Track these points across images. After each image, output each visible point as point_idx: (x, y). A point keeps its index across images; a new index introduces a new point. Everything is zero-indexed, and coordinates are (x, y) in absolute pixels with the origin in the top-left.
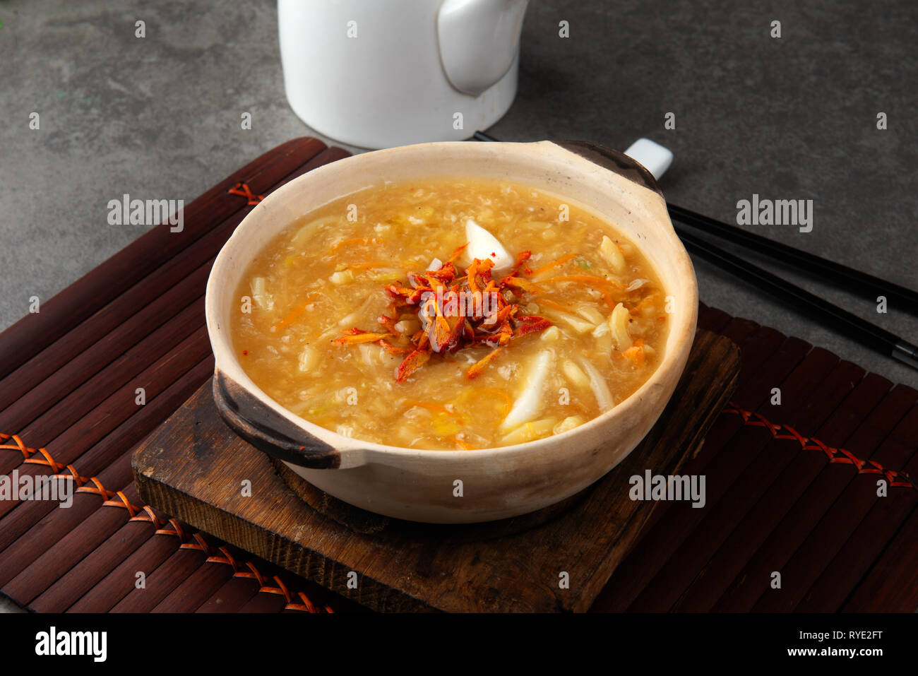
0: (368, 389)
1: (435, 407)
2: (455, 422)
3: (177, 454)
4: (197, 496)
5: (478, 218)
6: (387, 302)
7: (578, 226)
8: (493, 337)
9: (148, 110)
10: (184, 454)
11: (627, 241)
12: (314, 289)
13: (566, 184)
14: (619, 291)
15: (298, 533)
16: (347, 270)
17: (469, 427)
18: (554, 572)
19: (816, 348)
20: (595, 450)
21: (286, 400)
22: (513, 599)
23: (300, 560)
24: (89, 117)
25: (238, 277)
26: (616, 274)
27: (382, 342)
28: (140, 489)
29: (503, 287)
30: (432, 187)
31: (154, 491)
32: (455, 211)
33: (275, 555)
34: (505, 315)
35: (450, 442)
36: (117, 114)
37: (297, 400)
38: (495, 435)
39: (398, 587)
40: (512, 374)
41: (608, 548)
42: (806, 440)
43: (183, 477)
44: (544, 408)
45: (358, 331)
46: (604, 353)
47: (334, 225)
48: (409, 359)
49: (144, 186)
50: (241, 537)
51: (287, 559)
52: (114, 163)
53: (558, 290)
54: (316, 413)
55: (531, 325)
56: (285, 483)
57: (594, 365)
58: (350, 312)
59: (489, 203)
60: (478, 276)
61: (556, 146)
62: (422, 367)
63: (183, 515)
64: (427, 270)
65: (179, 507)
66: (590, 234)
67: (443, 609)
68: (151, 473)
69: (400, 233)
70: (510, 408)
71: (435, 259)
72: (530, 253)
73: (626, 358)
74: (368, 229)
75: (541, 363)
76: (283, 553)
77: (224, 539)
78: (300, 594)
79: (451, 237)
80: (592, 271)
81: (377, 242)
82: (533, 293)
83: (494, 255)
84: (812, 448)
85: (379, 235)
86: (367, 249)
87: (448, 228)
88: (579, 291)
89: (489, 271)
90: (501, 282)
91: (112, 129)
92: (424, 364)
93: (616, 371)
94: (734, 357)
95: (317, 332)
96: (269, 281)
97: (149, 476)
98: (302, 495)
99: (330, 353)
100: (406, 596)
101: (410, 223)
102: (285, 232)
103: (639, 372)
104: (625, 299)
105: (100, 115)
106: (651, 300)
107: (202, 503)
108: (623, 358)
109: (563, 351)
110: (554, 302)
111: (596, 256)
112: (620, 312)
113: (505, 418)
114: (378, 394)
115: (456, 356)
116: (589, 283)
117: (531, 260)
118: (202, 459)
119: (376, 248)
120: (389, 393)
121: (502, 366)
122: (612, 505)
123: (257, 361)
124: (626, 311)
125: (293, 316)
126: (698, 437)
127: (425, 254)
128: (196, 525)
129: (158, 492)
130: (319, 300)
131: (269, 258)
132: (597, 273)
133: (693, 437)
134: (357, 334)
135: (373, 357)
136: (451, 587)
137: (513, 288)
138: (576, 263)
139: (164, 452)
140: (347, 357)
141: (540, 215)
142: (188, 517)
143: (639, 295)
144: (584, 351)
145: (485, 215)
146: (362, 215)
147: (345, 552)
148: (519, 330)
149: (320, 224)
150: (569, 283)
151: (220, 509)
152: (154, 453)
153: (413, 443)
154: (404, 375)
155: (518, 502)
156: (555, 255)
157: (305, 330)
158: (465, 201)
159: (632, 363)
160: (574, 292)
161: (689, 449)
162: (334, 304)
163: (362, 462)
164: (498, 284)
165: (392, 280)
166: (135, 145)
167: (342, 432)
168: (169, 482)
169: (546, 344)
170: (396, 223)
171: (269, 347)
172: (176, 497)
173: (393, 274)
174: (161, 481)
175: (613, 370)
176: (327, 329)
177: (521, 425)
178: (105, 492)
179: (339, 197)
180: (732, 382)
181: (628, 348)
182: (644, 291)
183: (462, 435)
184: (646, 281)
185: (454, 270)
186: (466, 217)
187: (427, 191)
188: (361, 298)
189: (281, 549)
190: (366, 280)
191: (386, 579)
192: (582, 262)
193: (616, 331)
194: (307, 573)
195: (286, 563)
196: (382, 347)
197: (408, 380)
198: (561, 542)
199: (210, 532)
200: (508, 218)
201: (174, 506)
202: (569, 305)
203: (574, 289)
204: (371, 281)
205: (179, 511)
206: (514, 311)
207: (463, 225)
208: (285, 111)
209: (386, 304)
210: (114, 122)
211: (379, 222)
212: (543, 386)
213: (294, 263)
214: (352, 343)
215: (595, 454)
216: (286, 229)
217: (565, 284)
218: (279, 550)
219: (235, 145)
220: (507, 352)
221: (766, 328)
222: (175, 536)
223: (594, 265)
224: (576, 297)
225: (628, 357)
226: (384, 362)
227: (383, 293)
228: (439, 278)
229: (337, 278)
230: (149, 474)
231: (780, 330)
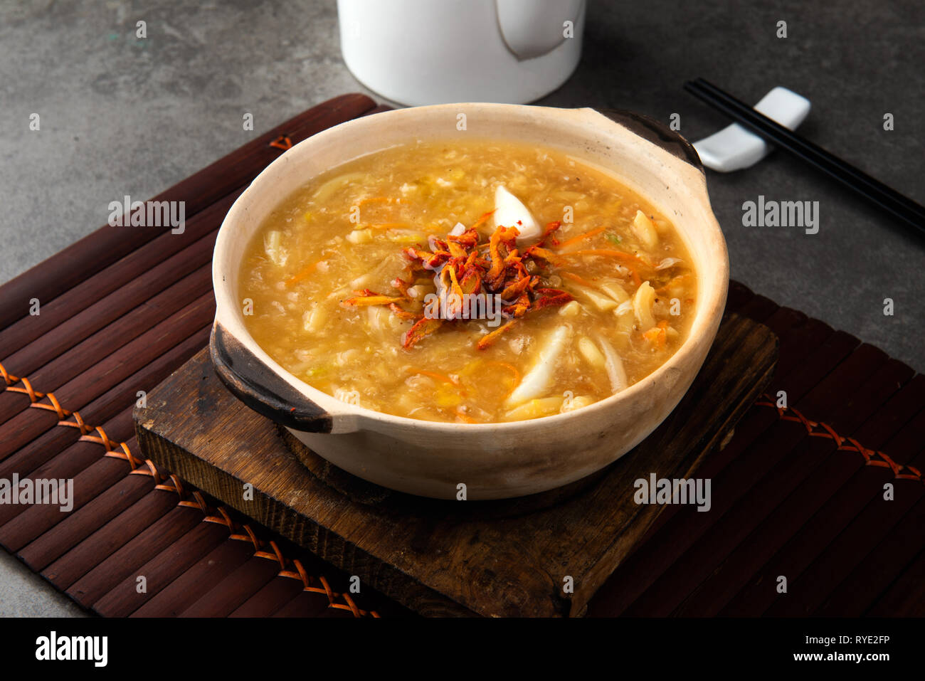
0: (372, 353)
1: (439, 376)
2: (458, 393)
3: (180, 408)
4: (195, 452)
5: (510, 184)
6: (404, 265)
7: (612, 199)
8: (509, 309)
9: (199, 58)
10: (187, 408)
11: (661, 217)
12: (331, 247)
13: (605, 154)
14: (649, 270)
15: (294, 498)
16: (367, 229)
17: (473, 400)
18: (555, 558)
19: (864, 344)
20: (602, 433)
21: (286, 359)
22: (509, 583)
23: (294, 526)
24: (138, 61)
25: (252, 229)
26: (646, 252)
27: (393, 306)
28: (140, 442)
29: (526, 257)
30: (466, 149)
31: (153, 444)
32: (486, 175)
33: (269, 519)
34: (524, 286)
35: (450, 414)
36: (168, 60)
37: (296, 361)
38: (499, 410)
39: (390, 561)
40: (524, 348)
41: (614, 538)
42: (843, 440)
43: (183, 432)
44: (554, 385)
45: (370, 292)
46: (623, 333)
47: (359, 182)
48: (418, 325)
49: (186, 134)
50: (237, 498)
51: (282, 524)
52: (159, 109)
53: (583, 264)
54: (315, 375)
55: (551, 298)
56: (286, 445)
57: (611, 344)
58: (364, 273)
59: (523, 169)
60: (501, 244)
61: (597, 114)
62: (431, 335)
63: (181, 471)
64: (449, 234)
65: (177, 463)
66: (625, 208)
67: (435, 588)
68: (151, 426)
69: (426, 195)
70: (519, 383)
71: (459, 223)
72: (559, 224)
73: (646, 339)
74: (394, 188)
75: (557, 338)
76: (277, 518)
77: (221, 499)
78: (295, 561)
79: (479, 202)
80: (623, 247)
81: (401, 202)
82: (557, 265)
83: (520, 223)
84: (847, 448)
85: (405, 195)
86: (390, 208)
87: (477, 192)
88: (606, 266)
89: (514, 240)
90: (525, 251)
91: (162, 74)
92: (434, 331)
93: (635, 352)
94: (771, 347)
95: (327, 290)
96: (285, 236)
97: (148, 428)
98: (304, 459)
99: (338, 313)
100: (398, 571)
101: (438, 186)
102: (307, 186)
103: (659, 354)
104: (653, 277)
105: (150, 59)
106: (680, 281)
107: (200, 460)
108: (643, 339)
109: (581, 327)
110: (578, 277)
111: (628, 231)
112: (645, 291)
113: (511, 392)
114: (383, 359)
115: (468, 325)
116: (618, 259)
117: (560, 231)
118: (205, 415)
119: (400, 208)
120: (394, 359)
121: (514, 339)
122: (624, 493)
123: (261, 317)
124: (652, 290)
125: (304, 273)
126: (725, 428)
127: (450, 219)
128: (193, 482)
129: (157, 446)
130: (333, 258)
131: (288, 212)
132: (627, 248)
133: (719, 428)
134: (368, 296)
135: (382, 320)
136: (446, 565)
137: (537, 259)
138: (606, 237)
139: (167, 405)
140: (355, 318)
141: (575, 185)
142: (186, 474)
143: (669, 275)
144: (603, 329)
145: (518, 181)
146: (390, 173)
147: (340, 521)
148: (537, 303)
149: (345, 180)
150: (595, 257)
151: (217, 468)
152: (156, 405)
153: (412, 412)
154: (411, 341)
155: (519, 482)
156: (585, 227)
157: (316, 288)
158: (498, 165)
159: (652, 344)
160: (600, 267)
161: (713, 440)
162: (348, 263)
163: (355, 429)
164: (521, 253)
165: (412, 243)
166: (183, 92)
167: (340, 396)
168: (168, 436)
169: (563, 319)
170: (424, 184)
171: (275, 303)
172: (174, 452)
173: (414, 237)
174: (161, 434)
175: (631, 351)
176: (337, 288)
177: (527, 401)
178: (108, 442)
179: (367, 154)
180: (766, 374)
181: (650, 329)
182: (675, 271)
183: (465, 408)
184: (677, 260)
185: (478, 236)
186: (497, 183)
187: (461, 153)
188: (377, 259)
189: (276, 514)
190: (385, 240)
191: (378, 552)
192: (613, 236)
193: (639, 309)
194: (301, 540)
195: (281, 528)
196: (392, 310)
197: (416, 347)
198: (566, 528)
199: (207, 491)
200: (541, 186)
201: (173, 461)
202: (593, 280)
203: (601, 264)
204: (391, 242)
205: (178, 467)
206: (535, 282)
207: (492, 191)
208: (339, 66)
209: (402, 266)
210: (164, 67)
211: (407, 182)
212: (556, 362)
213: (313, 218)
214: (362, 305)
215: (602, 437)
216: (310, 183)
217: (592, 259)
218: (273, 515)
219: (284, 98)
220: (522, 324)
221: (814, 321)
222: (174, 493)
223: (625, 240)
224: (602, 273)
225: (649, 338)
226: (392, 326)
227: (401, 255)
228: (461, 243)
229: (354, 237)
230: (148, 426)
231: (829, 324)
